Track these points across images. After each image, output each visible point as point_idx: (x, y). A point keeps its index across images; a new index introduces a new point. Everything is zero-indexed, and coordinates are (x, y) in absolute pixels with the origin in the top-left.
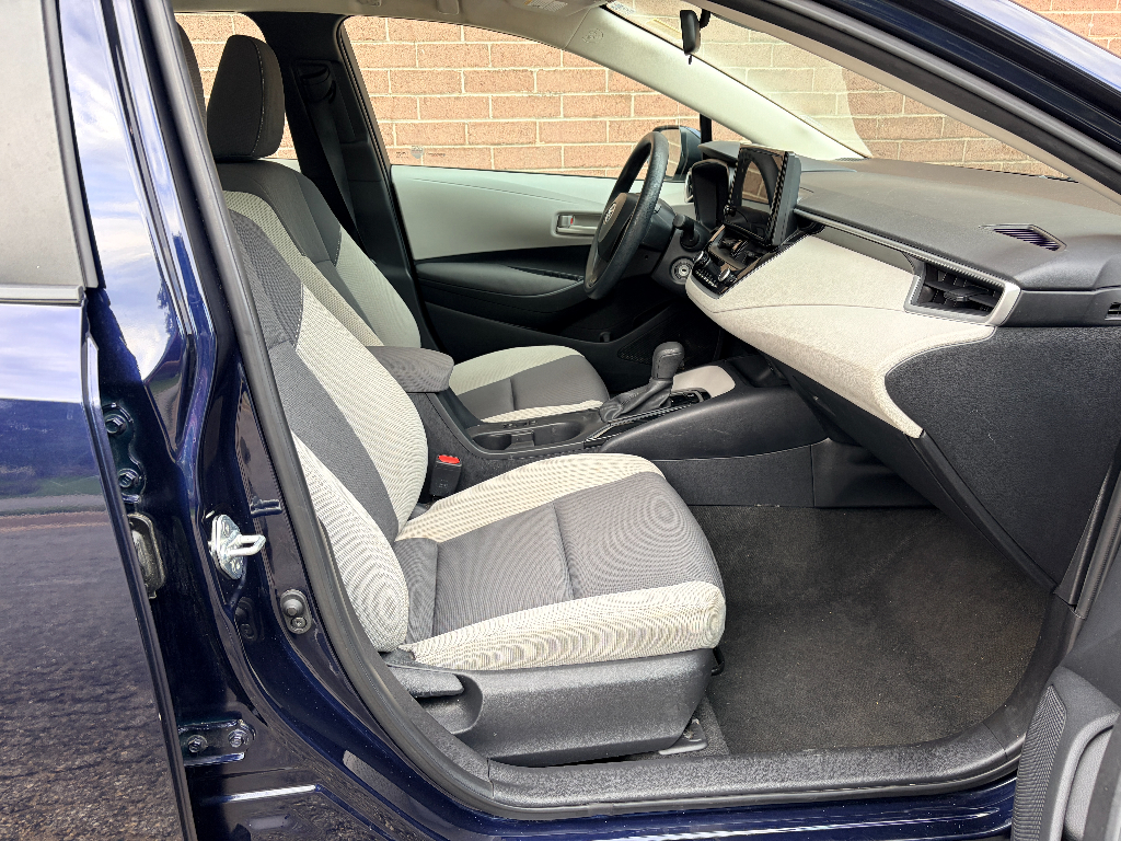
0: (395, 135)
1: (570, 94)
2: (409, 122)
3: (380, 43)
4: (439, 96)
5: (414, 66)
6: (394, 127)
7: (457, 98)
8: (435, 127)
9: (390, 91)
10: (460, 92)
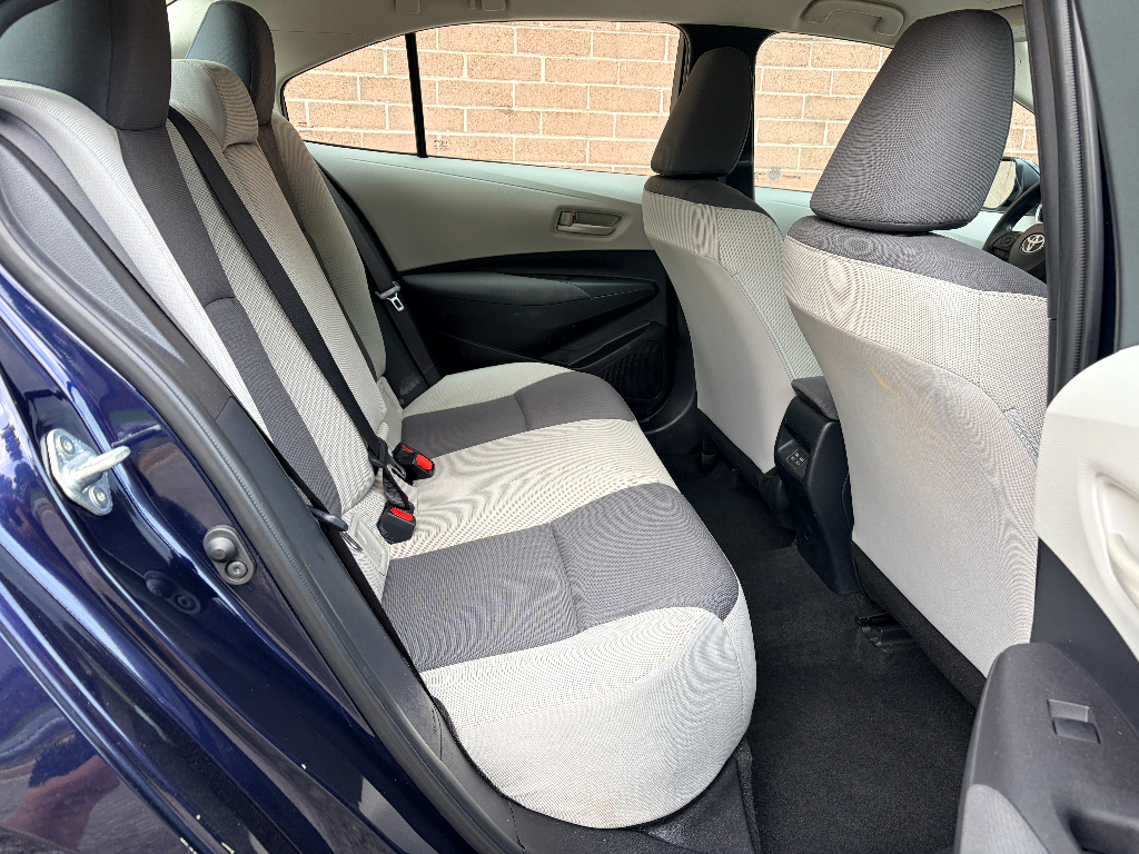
0: (588, 152)
1: (765, 119)
2: (604, 139)
3: (583, 58)
4: (636, 114)
5: (615, 83)
6: (588, 144)
7: (654, 117)
8: (628, 146)
9: (588, 107)
10: (658, 112)
